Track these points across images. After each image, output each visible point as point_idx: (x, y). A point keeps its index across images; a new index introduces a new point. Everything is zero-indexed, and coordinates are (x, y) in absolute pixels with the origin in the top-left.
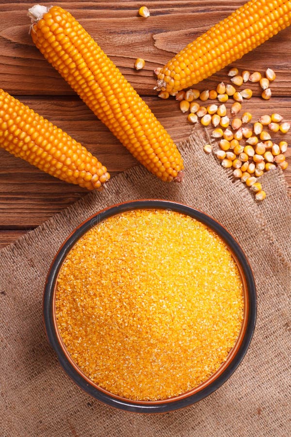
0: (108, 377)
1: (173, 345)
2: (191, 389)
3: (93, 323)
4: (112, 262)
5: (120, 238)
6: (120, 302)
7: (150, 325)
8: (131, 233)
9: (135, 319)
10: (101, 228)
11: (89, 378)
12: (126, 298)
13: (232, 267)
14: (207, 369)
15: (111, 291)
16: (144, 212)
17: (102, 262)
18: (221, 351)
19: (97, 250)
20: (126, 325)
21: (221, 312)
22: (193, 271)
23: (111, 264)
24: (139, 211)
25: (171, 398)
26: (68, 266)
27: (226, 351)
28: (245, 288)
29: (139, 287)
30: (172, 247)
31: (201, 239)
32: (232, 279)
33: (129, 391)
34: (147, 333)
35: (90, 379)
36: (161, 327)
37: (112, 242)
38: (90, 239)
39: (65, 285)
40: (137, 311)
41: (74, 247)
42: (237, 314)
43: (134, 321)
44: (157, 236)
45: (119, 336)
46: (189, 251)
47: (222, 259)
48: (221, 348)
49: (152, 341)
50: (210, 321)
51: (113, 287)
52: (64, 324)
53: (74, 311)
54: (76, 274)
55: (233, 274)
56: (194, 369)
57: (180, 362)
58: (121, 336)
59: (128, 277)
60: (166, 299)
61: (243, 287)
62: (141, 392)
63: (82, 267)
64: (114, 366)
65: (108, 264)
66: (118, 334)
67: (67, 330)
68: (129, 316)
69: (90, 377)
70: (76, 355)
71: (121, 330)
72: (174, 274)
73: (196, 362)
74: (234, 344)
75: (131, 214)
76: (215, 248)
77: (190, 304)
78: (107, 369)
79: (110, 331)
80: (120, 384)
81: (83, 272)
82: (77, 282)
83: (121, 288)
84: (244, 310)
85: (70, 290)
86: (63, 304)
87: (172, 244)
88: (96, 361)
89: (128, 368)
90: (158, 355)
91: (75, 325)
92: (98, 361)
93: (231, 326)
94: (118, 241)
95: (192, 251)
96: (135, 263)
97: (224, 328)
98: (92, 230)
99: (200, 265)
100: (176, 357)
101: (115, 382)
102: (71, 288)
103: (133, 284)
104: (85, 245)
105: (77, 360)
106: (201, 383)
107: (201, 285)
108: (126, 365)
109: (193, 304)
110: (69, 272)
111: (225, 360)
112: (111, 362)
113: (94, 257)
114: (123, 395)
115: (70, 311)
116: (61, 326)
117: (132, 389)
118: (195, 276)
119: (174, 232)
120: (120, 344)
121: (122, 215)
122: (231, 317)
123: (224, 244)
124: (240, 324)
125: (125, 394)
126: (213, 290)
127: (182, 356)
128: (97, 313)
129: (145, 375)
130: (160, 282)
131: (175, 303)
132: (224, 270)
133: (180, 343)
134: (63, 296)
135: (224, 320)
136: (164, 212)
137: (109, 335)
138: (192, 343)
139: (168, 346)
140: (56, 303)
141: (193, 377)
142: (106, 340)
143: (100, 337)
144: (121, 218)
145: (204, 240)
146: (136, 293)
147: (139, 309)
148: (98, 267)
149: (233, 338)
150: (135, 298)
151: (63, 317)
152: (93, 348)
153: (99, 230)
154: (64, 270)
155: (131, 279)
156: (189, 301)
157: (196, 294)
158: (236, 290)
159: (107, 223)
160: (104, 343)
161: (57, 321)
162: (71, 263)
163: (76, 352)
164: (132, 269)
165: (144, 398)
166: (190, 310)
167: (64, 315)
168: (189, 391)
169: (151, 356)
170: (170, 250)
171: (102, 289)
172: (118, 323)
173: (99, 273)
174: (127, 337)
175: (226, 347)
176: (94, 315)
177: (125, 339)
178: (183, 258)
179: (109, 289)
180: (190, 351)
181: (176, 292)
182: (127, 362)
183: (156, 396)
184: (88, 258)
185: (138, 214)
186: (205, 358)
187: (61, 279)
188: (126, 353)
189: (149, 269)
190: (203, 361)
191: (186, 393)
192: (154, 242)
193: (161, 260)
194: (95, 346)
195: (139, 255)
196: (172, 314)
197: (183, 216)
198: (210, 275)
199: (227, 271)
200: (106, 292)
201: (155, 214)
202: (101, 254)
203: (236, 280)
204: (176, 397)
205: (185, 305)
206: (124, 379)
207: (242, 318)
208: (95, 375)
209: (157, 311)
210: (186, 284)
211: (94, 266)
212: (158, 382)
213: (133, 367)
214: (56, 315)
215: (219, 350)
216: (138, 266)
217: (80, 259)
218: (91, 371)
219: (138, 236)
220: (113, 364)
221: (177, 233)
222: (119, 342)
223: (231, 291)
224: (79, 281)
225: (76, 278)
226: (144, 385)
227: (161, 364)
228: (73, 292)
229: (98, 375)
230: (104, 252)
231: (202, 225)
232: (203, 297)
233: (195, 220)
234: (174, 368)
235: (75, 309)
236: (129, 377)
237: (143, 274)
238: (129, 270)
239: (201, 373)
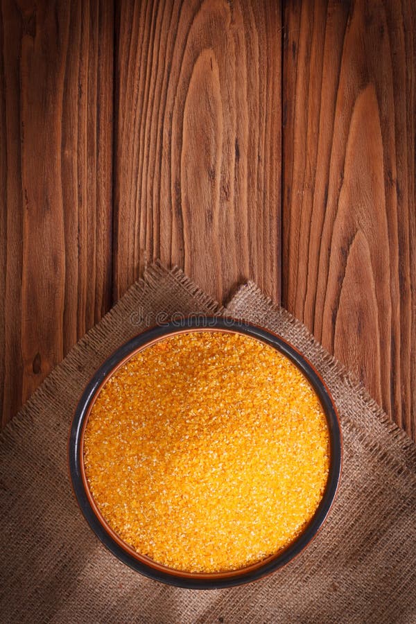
0: (114, 400)
1: (162, 483)
2: (99, 507)
3: (185, 379)
4: (265, 401)
5: (294, 411)
6: (217, 413)
7: (189, 452)
8: (302, 425)
9: (196, 432)
10: (304, 387)
11: (112, 376)
12: (221, 420)
13: (258, 556)
14: (126, 528)
15: (230, 401)
16: (326, 442)
17: (265, 389)
18: (150, 545)
19: (278, 383)
20: (188, 421)
21: (201, 543)
22: (256, 505)
23: (262, 400)
24: (327, 436)
25: (88, 482)
26: (255, 347)
27: (149, 551)
28: (229, 573)
29: (236, 437)
30: (285, 477)
31: (294, 514)
32: (243, 556)
33: (97, 427)
34: (179, 448)
35: (111, 378)
36: (186, 466)
37: (289, 401)
38: (291, 374)
39: (232, 344)
40: (207, 435)
41: (279, 354)
42: (197, 564)
43: (193, 430)
44: (299, 458)
45: (171, 413)
46: (281, 500)
47: (269, 542)
48: (154, 545)
49: (167, 455)
50: (191, 530)
51: (234, 403)
52: (181, 343)
53: (199, 355)
54: (247, 357)
55: (249, 557)
56: (126, 511)
57: (138, 493)
58: (172, 416)
59: (248, 423)
60: (223, 472)
61: (232, 571)
62: (95, 443)
63: (256, 364)
64: (131, 408)
65: (262, 396)
66: (173, 411)
67: (173, 347)
68: (199, 424)
69: (113, 378)
70: (141, 359)
71: (180, 415)
72: (254, 480)
73: (137, 513)
74: (158, 562)
75: (323, 424)
76: (283, 533)
77: (214, 503)
78: (125, 400)
79: (177, 401)
80: (106, 416)
81: (249, 365)
82: (236, 358)
83: (234, 414)
84: (201, 573)
85: (226, 349)
86: (206, 341)
87: (289, 477)
88: (136, 385)
89: (129, 425)
90: (149, 463)
91: (181, 357)
92: (136, 388)
93: (182, 557)
94: (290, 408)
95: (279, 503)
96: (266, 431)
97: (180, 547)
98: (302, 375)
99: (262, 514)
100: (145, 487)
101: (109, 410)
102: (228, 351)
103: (240, 428)
104: (283, 367)
105: (134, 361)
106: (107, 520)
107: (238, 517)
108: (133, 423)
109: (215, 506)
110: (248, 347)
111: (138, 551)
112: (136, 403)
113: (269, 379)
114: (91, 420)
115: (199, 351)
116: (178, 340)
117: (99, 432)
118: (250, 509)
119: (302, 481)
120: (160, 415)
121: (322, 414)
122: (194, 557)
123: (286, 545)
124: (184, 568)
125: (93, 423)
126: (230, 532)
127: (146, 495)
128: (199, 383)
129: (119, 447)
130: (244, 463)
131: (218, 484)
132: (255, 546)
133: (165, 492)
134: (217, 340)
135: (190, 548)
136: (327, 466)
137: (172, 400)
138: (163, 506)
139: (161, 475)
140: (207, 332)
141: (116, 510)
142: (166, 396)
143: (168, 390)
144: (318, 412)
145: (293, 518)
146: (229, 433)
147: (209, 437)
148: (258, 384)
149: (166, 560)
150: (223, 431)
151: (190, 342)
152: (153, 381)
153: (302, 385)
154: (250, 342)
155: (246, 426)
156: (219, 502)
157: (227, 510)
158: (228, 561)
159: (311, 395)
160: (161, 394)
161: (185, 335)
162: (260, 350)
163: (146, 359)
164: (259, 427)
165: (87, 448)
166: (206, 504)
167: (193, 343)
168: (96, 505)
169: (146, 454)
170: (282, 476)
171: (231, 390)
172: (189, 410)
173: (251, 385)
174: (171, 422)
175: (154, 551)
176: (197, 380)
177: (168, 421)
178: (272, 492)
179: (232, 399)
180: (153, 504)
181: (230, 484)
182: (137, 424)
183: (90, 463)
184: (268, 372)
185: (324, 434)
186: (142, 524)
187: (239, 339)
188: (150, 422)
189: (260, 448)
190: (137, 522)
191: (94, 502)
192: (291, 454)
193: (270, 465)
194: (155, 383)
195: (275, 435)
196: (203, 480)
197: (322, 491)
198: (249, 528)
199: (253, 550)
200: (228, 394)
201: (324, 455)
202: (273, 387)
203: (240, 561)
204: (90, 488)
205: (215, 496)
206: (113, 420)
207: (192, 571)
208: (117, 385)
209: (207, 460)
210: (240, 497)
211: (258, 379)
212: (110, 464)
213: (130, 432)
214: (193, 333)
215: (151, 543)
216: (263, 435)
217: (266, 361)
218: (122, 379)
219: (298, 434)
220: (132, 407)
221: (302, 484)
222: (163, 412)
223: (227, 556)
224: (238, 360)
225: (242, 357)
226: (105, 447)
227: (136, 467)
228: (224, 354)
229: (117, 388)
230: (277, 391)
231: (311, 516)
232: (223, 520)
233: (317, 506)
234: (129, 485)
235: (202, 356)
236: (116, 427)
237: (254, 441)
238: (258, 423)
239: (121, 520)
